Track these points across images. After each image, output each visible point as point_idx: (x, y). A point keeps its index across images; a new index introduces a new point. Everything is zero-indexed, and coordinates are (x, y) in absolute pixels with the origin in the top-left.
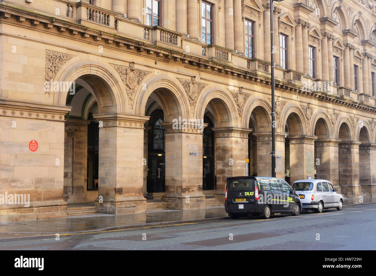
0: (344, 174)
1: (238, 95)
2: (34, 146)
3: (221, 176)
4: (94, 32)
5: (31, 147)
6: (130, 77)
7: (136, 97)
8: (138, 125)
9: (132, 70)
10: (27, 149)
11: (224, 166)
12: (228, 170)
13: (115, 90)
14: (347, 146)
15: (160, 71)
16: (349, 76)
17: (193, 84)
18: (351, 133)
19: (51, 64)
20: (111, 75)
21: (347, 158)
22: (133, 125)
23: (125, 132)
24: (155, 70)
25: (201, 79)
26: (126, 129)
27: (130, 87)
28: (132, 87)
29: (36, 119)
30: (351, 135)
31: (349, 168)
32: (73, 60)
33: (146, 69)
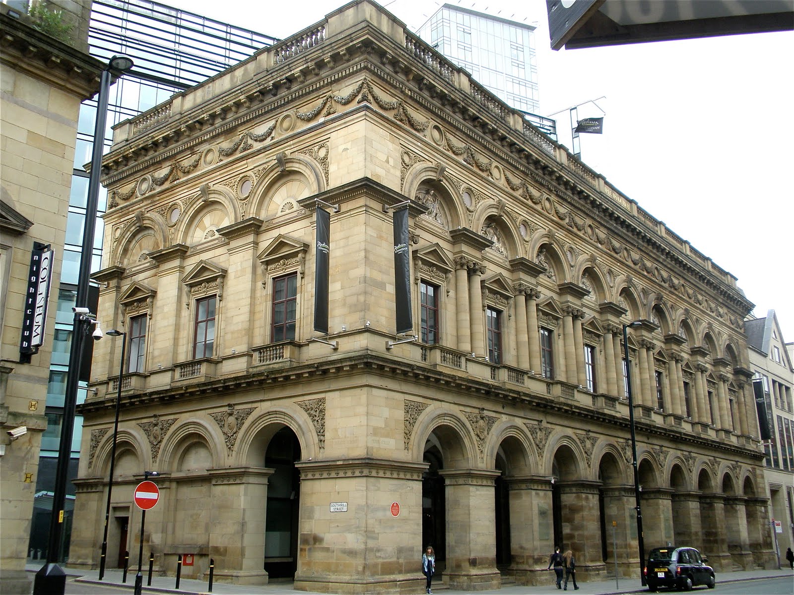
0: (708, 538)
1: (586, 439)
2: (395, 508)
3: (569, 542)
4: (449, 377)
5: (393, 510)
6: (480, 426)
7: (487, 449)
8: (489, 483)
9: (482, 418)
10: (389, 513)
11: (572, 529)
12: (578, 535)
13: (466, 441)
14: (708, 501)
15: (507, 416)
16: (703, 406)
17: (540, 429)
18: (713, 483)
19: (409, 416)
20: (464, 425)
21: (709, 517)
22: (485, 483)
23: (477, 490)
24: (503, 415)
25: (548, 423)
26: (478, 487)
27: (481, 437)
28: (482, 438)
29: (398, 479)
30: (713, 485)
31: (714, 530)
32: (428, 409)
33: (494, 415)
